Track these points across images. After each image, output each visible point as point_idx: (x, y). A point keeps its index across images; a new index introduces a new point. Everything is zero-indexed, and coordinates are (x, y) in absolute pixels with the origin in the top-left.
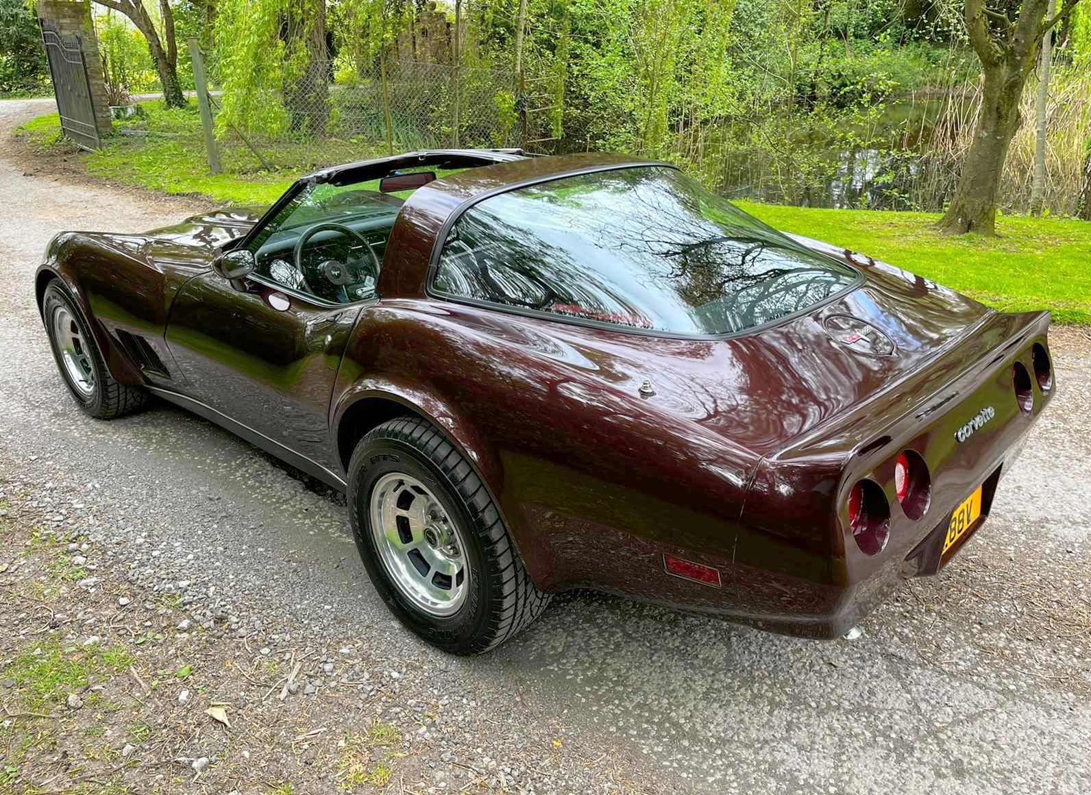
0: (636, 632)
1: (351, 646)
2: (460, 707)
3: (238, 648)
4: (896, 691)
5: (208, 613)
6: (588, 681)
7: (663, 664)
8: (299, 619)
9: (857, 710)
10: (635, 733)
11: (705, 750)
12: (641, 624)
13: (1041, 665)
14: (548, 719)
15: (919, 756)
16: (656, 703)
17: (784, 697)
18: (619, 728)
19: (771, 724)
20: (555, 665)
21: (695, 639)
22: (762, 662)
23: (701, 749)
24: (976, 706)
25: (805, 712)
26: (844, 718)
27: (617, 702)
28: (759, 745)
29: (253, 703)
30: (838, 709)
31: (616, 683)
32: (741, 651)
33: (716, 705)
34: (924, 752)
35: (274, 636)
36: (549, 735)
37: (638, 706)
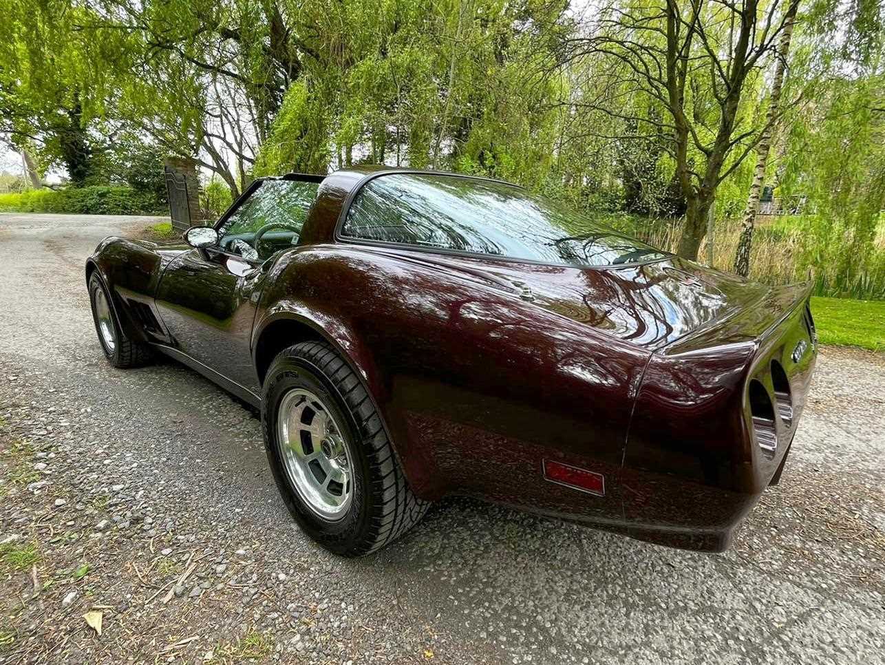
0: (502, 535)
1: (248, 547)
2: (338, 612)
3: (143, 548)
4: (731, 590)
5: (129, 514)
6: (461, 582)
7: (526, 564)
8: (209, 520)
9: (702, 610)
10: (505, 639)
11: (573, 658)
12: (506, 527)
13: (838, 564)
14: (421, 624)
15: (772, 661)
16: (523, 605)
17: (637, 598)
18: (489, 634)
19: (630, 627)
20: (432, 566)
21: (552, 542)
22: (611, 563)
23: (569, 658)
24: (803, 606)
25: (658, 614)
26: (694, 620)
27: (487, 604)
28: (623, 652)
29: (135, 607)
30: (686, 610)
31: (486, 585)
32: (592, 552)
33: (577, 607)
34: (775, 657)
35: (180, 537)
36: (422, 644)
37: (507, 608)
